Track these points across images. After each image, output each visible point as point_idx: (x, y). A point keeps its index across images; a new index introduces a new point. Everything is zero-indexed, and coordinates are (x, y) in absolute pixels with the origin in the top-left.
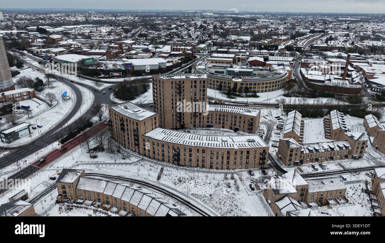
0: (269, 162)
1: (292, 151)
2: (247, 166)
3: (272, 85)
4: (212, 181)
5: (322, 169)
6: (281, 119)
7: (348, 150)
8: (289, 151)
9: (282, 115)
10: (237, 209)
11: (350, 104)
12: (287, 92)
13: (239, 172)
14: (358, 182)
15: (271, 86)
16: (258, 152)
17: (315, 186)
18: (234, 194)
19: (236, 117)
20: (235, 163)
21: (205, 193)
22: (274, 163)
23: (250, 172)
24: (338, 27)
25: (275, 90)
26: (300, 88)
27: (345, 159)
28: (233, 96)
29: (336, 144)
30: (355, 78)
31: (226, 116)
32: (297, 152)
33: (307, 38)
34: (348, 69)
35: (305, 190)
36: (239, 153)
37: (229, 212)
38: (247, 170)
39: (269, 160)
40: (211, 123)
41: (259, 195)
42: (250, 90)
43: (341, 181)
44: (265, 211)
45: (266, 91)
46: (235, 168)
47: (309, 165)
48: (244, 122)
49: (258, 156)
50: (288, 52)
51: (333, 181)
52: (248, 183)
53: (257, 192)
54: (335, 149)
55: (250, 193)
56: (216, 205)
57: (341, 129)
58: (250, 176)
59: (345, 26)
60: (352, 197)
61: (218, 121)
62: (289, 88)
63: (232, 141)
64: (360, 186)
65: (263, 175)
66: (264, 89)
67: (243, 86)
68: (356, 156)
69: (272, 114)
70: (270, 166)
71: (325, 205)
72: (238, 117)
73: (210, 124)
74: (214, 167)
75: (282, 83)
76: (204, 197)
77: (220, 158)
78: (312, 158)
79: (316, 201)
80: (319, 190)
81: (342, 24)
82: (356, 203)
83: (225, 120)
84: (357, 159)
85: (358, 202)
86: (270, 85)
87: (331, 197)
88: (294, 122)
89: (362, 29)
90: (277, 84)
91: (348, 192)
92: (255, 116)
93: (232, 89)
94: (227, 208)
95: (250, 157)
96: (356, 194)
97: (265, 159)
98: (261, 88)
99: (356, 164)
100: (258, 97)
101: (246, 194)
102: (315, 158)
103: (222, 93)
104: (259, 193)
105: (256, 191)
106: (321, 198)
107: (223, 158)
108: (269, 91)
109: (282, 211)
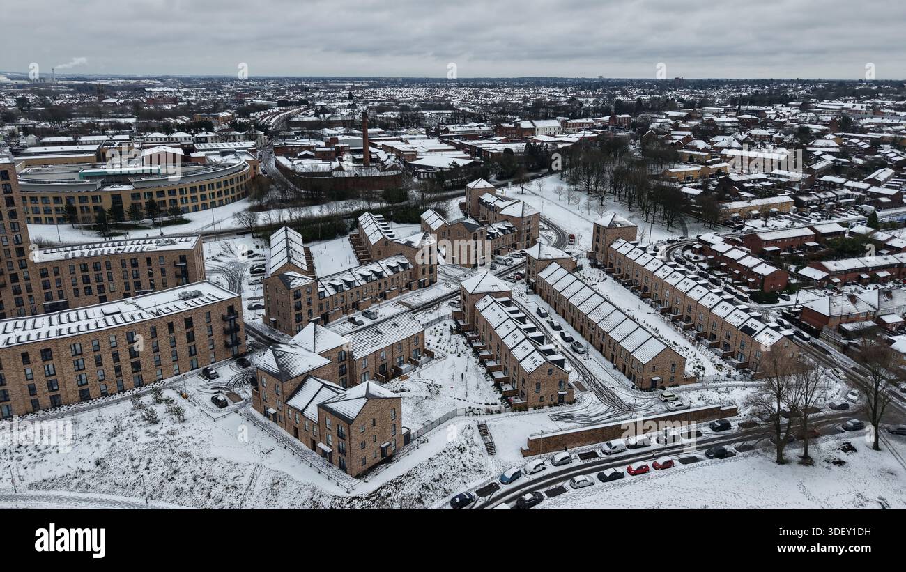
0: (251, 340)
1: (297, 295)
2: (194, 361)
3: (216, 190)
4: (96, 427)
5: (371, 319)
6: (257, 255)
7: (408, 272)
8: (292, 298)
9: (257, 247)
10: (191, 463)
11: (390, 205)
12: (256, 203)
13: (175, 382)
14: (440, 319)
15: (216, 194)
16: (216, 317)
17: (365, 344)
18: (172, 433)
19: (135, 264)
20: (158, 363)
21: (80, 465)
22: (262, 339)
23: (206, 374)
24: (333, 96)
25: (228, 202)
26: (283, 192)
27: (406, 291)
28: (117, 231)
29: (384, 263)
30: (386, 160)
31: (104, 268)
32: (310, 296)
33: (273, 113)
34: (370, 152)
35: (348, 358)
36: (163, 331)
37: (169, 480)
38: (197, 372)
39: (249, 337)
40: (61, 296)
41: (241, 411)
42: (162, 208)
43: (411, 318)
44: (266, 437)
45: (205, 207)
46: (160, 377)
47: (344, 320)
48: (163, 271)
49: (218, 327)
50: (237, 133)
51: (398, 323)
52: (207, 398)
53: (235, 407)
54: (385, 275)
55: (215, 415)
56: (121, 480)
57: (385, 240)
58: (207, 381)
59: (344, 93)
60: (437, 347)
61: (81, 286)
62: (259, 197)
63: (136, 308)
64: (445, 325)
65: (242, 370)
66: (200, 203)
67: (139, 201)
68: (424, 281)
69: (233, 248)
70: (255, 348)
71: (393, 377)
72: (142, 263)
73: (56, 301)
74: (93, 392)
75: (239, 184)
76: (78, 475)
77: (108, 360)
78: (345, 303)
79: (376, 375)
80: (374, 349)
81: (339, 92)
82: (448, 354)
83: (105, 278)
84: (428, 286)
85: (450, 351)
86: (213, 191)
87: (402, 359)
88: (288, 247)
89: (375, 98)
90: (229, 187)
91: (428, 342)
92: (190, 248)
93: (111, 211)
94: (160, 472)
95: (197, 334)
96: (443, 340)
97: (239, 330)
98: (189, 200)
99: (428, 295)
100: (187, 222)
101: (208, 420)
102: (350, 303)
103: (79, 228)
104: (241, 406)
105: (231, 406)
106: (383, 366)
107: (116, 357)
108: (213, 205)
109: (307, 413)
